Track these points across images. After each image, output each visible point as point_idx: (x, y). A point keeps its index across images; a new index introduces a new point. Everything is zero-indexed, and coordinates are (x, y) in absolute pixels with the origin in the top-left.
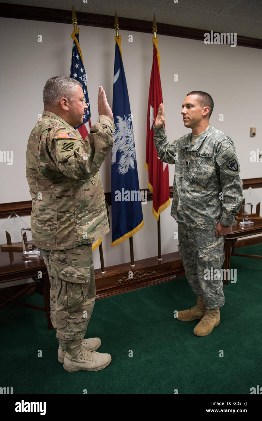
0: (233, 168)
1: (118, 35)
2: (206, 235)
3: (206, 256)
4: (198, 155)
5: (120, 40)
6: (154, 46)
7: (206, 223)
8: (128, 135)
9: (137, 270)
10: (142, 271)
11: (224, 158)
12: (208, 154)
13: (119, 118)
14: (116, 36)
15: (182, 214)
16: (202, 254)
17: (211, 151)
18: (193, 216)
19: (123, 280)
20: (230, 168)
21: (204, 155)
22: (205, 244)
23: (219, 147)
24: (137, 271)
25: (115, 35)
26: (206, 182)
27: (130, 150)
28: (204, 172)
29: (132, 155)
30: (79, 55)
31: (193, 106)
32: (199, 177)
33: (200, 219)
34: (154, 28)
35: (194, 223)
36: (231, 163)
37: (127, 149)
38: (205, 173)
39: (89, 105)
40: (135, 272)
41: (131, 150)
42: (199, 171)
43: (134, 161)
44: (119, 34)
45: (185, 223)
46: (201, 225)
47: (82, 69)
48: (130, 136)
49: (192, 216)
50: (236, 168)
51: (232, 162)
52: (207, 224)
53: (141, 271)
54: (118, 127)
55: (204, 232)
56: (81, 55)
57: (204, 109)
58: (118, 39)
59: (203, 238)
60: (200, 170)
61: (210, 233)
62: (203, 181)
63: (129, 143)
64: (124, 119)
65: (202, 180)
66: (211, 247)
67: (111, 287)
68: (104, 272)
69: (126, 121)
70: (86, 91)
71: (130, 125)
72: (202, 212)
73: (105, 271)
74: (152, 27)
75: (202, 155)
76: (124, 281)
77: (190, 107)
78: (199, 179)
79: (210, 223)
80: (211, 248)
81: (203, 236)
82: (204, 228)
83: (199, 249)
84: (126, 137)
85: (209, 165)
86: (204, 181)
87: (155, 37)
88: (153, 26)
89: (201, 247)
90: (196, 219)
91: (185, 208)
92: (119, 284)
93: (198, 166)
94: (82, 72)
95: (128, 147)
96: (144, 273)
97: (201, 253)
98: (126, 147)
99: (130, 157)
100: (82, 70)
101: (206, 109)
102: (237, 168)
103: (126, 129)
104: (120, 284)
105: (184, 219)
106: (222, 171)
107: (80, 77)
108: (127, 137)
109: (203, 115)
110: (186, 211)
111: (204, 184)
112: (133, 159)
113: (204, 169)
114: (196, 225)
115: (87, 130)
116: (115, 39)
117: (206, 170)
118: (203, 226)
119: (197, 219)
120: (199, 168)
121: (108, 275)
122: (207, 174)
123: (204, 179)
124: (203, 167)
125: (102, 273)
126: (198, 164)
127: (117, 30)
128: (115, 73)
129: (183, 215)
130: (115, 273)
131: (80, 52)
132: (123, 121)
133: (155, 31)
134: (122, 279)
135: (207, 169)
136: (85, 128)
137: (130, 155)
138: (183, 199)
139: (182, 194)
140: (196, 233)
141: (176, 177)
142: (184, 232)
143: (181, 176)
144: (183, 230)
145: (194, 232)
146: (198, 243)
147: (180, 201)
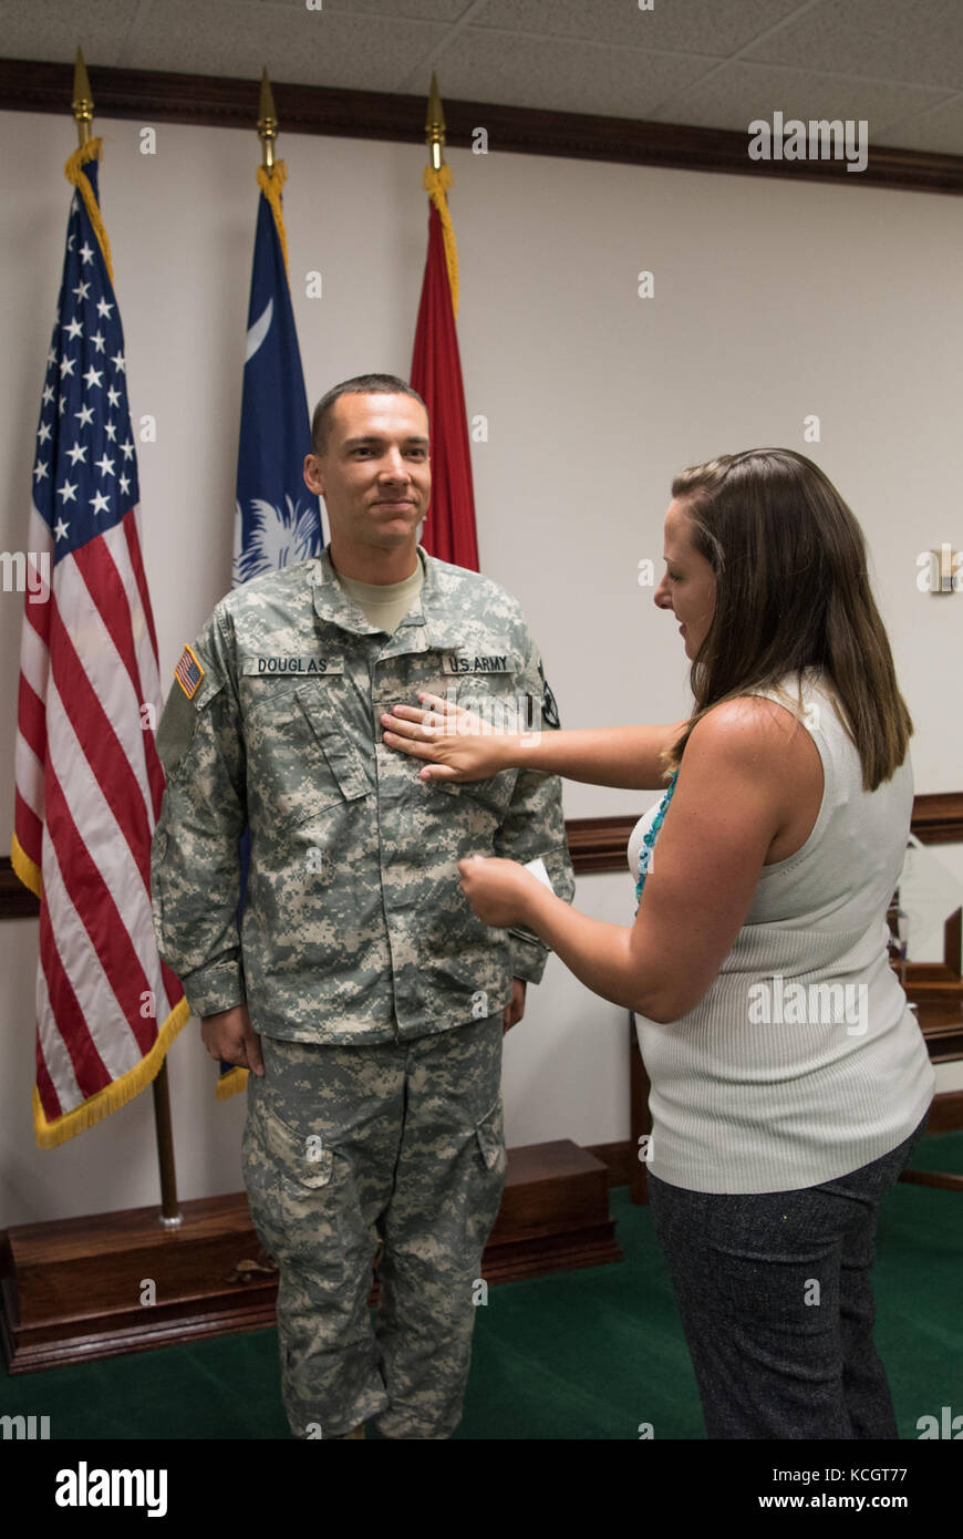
1: (270, 163)
4: (460, 667)
5: (280, 182)
6: (432, 204)
12: (504, 661)
13: (266, 510)
14: (265, 167)
19: (260, 1264)
21: (485, 665)
25: (261, 162)
30: (95, 246)
34: (433, 127)
39: (134, 452)
44: (277, 158)
47: (107, 303)
54: (259, 550)
56: (105, 245)
58: (271, 178)
64: (286, 513)
67: (199, 1297)
68: (173, 1221)
69: (294, 525)
70: (118, 394)
71: (310, 541)
73: (180, 1215)
74: (424, 125)
76: (266, 1270)
87: (437, 165)
88: (429, 119)
92: (240, 1282)
94: (104, 316)
100: (104, 309)
104: (245, 1284)
107: (95, 335)
115: (111, 561)
116: (259, 176)
121: (194, 1236)
125: (163, 1226)
127: (268, 142)
128: (253, 318)
130: (222, 1229)
131: (98, 234)
132: (282, 524)
133: (438, 141)
134: (255, 1259)
136: (106, 550)
138: (417, 902)
139: (399, 881)
140: (468, 1055)
141: (308, 811)
142: (384, 1082)
143: (352, 793)
144: (380, 1076)
145: (454, 1054)
146: (474, 1101)
147: (401, 917)
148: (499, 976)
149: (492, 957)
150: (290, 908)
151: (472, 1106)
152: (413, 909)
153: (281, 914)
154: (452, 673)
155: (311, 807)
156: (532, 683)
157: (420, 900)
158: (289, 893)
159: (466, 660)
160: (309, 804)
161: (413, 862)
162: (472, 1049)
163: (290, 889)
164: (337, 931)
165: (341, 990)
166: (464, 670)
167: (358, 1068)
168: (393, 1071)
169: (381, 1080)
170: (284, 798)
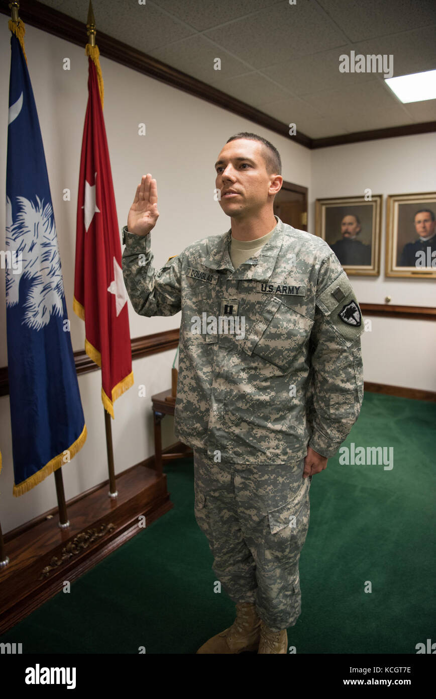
0: (352, 321)
2: (287, 479)
3: (286, 526)
4: (268, 289)
5: (24, 31)
7: (288, 450)
8: (48, 242)
9: (79, 533)
10: (88, 531)
11: (335, 298)
12: (298, 289)
13: (25, 202)
15: (222, 437)
16: (278, 524)
17: (302, 281)
18: (255, 438)
19: (53, 565)
20: (346, 319)
21: (284, 290)
22: (284, 498)
23: (323, 271)
24: (79, 536)
26: (289, 356)
27: (54, 274)
28: (285, 331)
29: (57, 285)
31: (251, 165)
32: (273, 344)
33: (273, 443)
35: (259, 454)
36: (347, 307)
37: (47, 271)
38: (290, 335)
40: (76, 539)
41: (56, 274)
42: (273, 330)
43: (62, 298)
45: (232, 458)
46: (277, 455)
48: (52, 244)
49: (251, 439)
50: (356, 318)
51: (349, 307)
52: (291, 451)
53: (87, 533)
54: (22, 223)
55: (283, 473)
57: (271, 180)
59: (280, 487)
60: (276, 327)
61: (294, 472)
62: (282, 355)
63: (50, 258)
64: (36, 204)
65: (279, 352)
66: (296, 502)
69: (41, 211)
71: (50, 219)
72: (278, 427)
75: (280, 291)
76: (56, 567)
77: (245, 167)
78: (274, 349)
79: (297, 447)
80: (297, 504)
81: (281, 482)
82: (283, 463)
83: (271, 513)
84: (42, 244)
85: (299, 315)
86: (284, 353)
89: (275, 508)
90: (263, 443)
91: (232, 422)
93: (269, 317)
95: (48, 268)
96: (94, 533)
97: (275, 523)
98: (43, 268)
99: (55, 289)
101: (276, 179)
102: (358, 320)
103: (42, 229)
105: (230, 447)
106: (328, 327)
108: (45, 245)
109: (270, 192)
110: (234, 428)
111: (285, 361)
112: (60, 293)
113: (285, 324)
114: (262, 458)
117: (291, 326)
118: (282, 457)
119: (267, 443)
120: (273, 322)
122: (295, 336)
123: (286, 349)
124: (283, 320)
126: (269, 312)
129: (227, 439)
132: (34, 209)
134: (50, 565)
135: (295, 325)
137: (54, 285)
138: (225, 400)
139: (219, 387)
140: (263, 479)
141: (193, 342)
142: (222, 476)
143: (209, 341)
144: (220, 473)
145: (257, 476)
146: (267, 501)
147: (217, 405)
148: (281, 447)
149: (277, 437)
150: (184, 383)
151: (266, 503)
152: (222, 402)
153: (180, 385)
154: (261, 292)
155: (195, 341)
156: (322, 302)
157: (227, 399)
158: (185, 376)
159: (272, 286)
160: (194, 339)
161: (226, 380)
162: (266, 477)
163: (185, 374)
164: (199, 399)
165: (195, 426)
166: (269, 291)
167: (211, 466)
168: (226, 473)
169: (221, 475)
170: (185, 333)
